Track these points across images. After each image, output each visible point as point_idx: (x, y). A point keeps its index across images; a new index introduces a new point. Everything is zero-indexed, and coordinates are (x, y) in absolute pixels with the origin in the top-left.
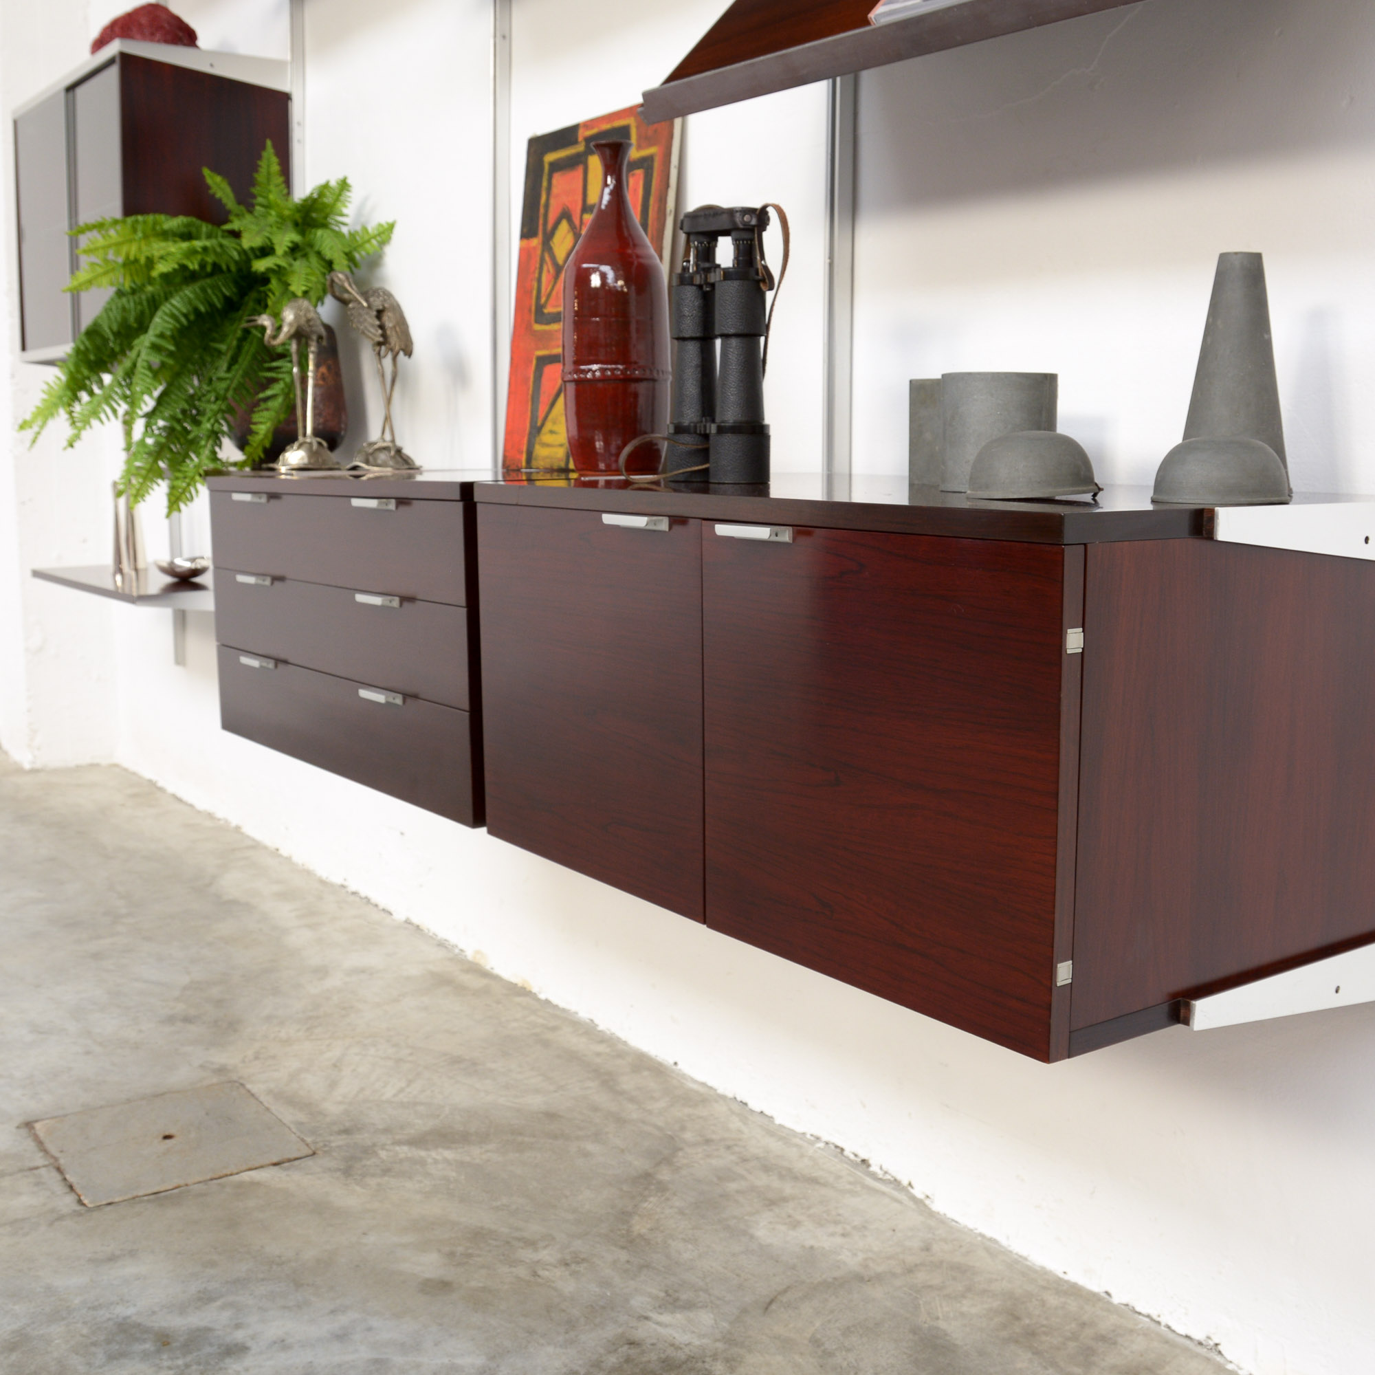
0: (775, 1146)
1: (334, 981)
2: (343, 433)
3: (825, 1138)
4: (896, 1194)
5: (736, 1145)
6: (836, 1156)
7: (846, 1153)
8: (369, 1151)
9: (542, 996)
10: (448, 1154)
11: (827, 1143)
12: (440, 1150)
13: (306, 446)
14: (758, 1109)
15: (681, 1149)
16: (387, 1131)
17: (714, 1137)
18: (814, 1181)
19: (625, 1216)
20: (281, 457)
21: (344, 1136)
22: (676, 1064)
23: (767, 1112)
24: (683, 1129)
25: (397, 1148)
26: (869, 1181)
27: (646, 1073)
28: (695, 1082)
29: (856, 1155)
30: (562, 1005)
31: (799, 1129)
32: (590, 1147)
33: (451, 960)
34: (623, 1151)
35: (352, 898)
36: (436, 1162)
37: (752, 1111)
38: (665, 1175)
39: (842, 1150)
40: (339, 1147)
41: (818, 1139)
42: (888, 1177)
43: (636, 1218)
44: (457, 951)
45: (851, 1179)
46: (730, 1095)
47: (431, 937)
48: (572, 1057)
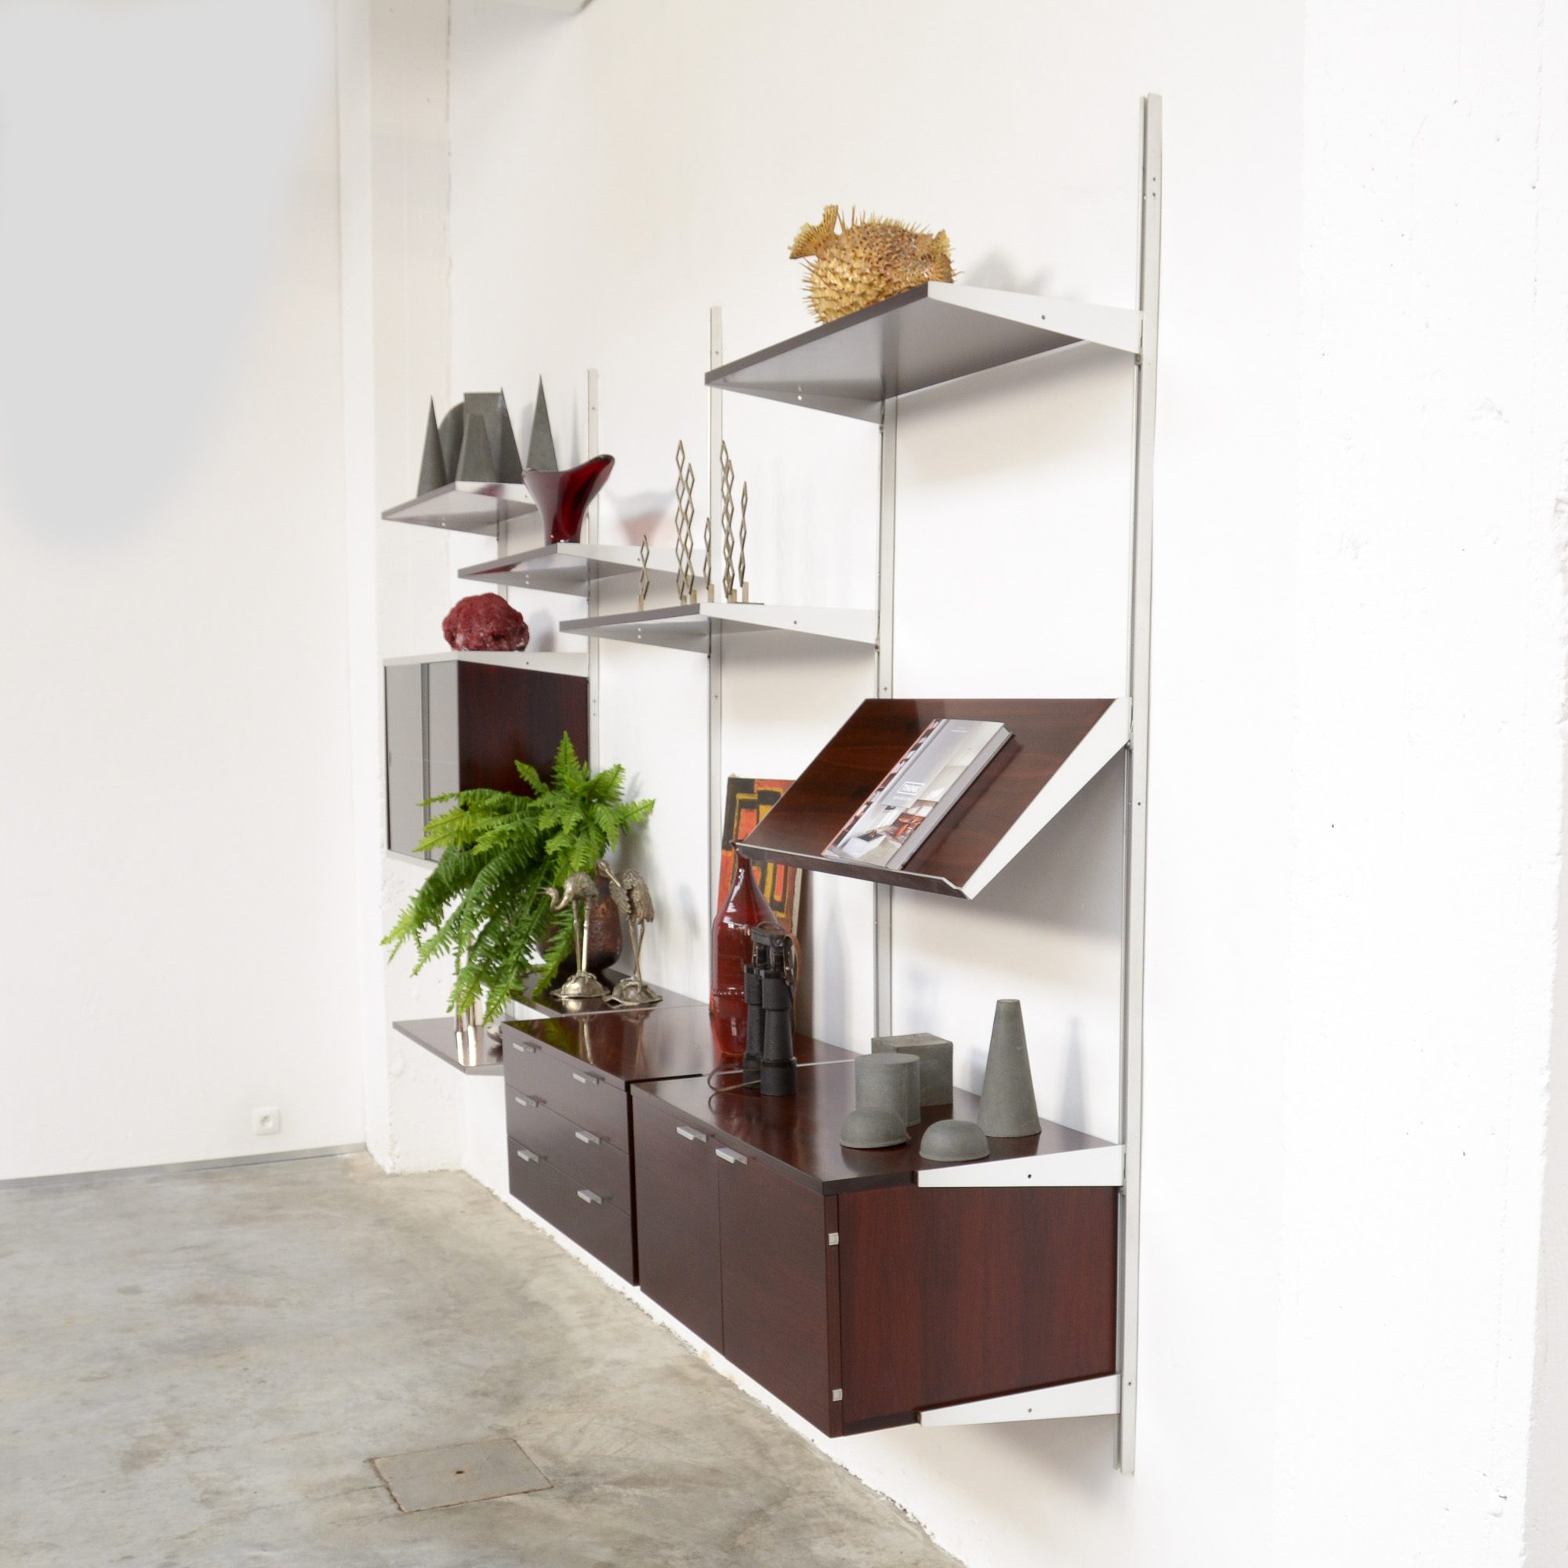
0: (853, 1497)
1: (595, 1370)
2: (618, 953)
3: (887, 1494)
4: (916, 1531)
5: (828, 1496)
6: (889, 1506)
7: (897, 1505)
8: (587, 1487)
9: (741, 1388)
10: (638, 1492)
11: (888, 1498)
12: (634, 1489)
13: (581, 979)
14: (854, 1474)
15: (790, 1497)
16: (603, 1475)
17: (817, 1490)
18: (868, 1521)
19: (735, 1534)
20: (563, 987)
21: (574, 1477)
22: (813, 1440)
23: (859, 1476)
24: (798, 1484)
25: (606, 1487)
26: (904, 1523)
27: (791, 1446)
28: (821, 1453)
29: (901, 1506)
30: (752, 1395)
31: (874, 1488)
32: (732, 1492)
33: (686, 1356)
34: (752, 1495)
35: (627, 1303)
36: (628, 1496)
37: (850, 1475)
38: (772, 1512)
39: (895, 1502)
40: (570, 1484)
41: (884, 1495)
42: (915, 1521)
43: (742, 1536)
44: (692, 1350)
45: (892, 1521)
46: (839, 1463)
47: (676, 1338)
48: (746, 1432)
